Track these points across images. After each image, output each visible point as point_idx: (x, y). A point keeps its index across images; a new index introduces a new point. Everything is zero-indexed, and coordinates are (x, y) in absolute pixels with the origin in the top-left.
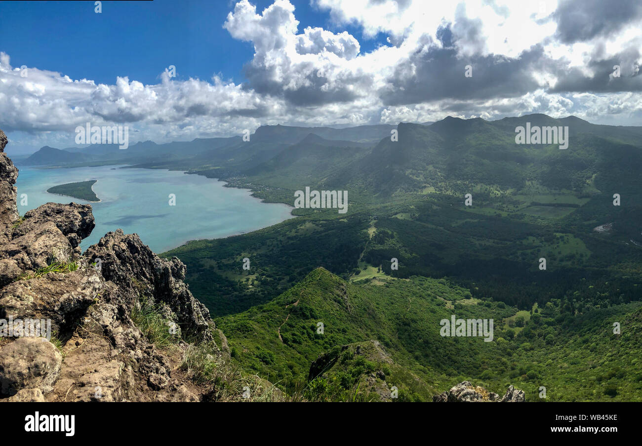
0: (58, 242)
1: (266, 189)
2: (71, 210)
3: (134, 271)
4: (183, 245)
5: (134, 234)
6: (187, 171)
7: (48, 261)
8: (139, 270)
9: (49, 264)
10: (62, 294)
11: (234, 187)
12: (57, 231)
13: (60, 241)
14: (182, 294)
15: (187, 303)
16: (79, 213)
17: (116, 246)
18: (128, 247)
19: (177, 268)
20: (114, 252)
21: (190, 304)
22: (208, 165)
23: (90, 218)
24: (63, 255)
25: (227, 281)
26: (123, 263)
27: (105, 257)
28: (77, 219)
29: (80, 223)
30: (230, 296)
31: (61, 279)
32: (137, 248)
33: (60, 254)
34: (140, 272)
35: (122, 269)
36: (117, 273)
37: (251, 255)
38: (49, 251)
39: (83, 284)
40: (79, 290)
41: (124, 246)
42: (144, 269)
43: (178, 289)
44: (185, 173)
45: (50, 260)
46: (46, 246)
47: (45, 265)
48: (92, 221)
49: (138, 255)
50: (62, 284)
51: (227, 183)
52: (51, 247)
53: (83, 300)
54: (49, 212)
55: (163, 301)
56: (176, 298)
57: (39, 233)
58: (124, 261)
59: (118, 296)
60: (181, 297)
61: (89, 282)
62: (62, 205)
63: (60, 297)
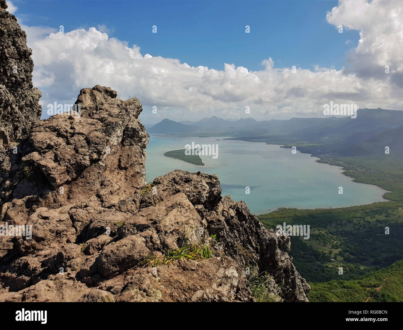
0: (190, 219)
1: (358, 169)
2: (199, 180)
3: (240, 239)
4: (275, 211)
5: (241, 202)
6: (283, 146)
7: (179, 241)
8: (245, 238)
9: (180, 247)
10: (195, 291)
11: (326, 163)
12: (189, 205)
13: (193, 218)
14: (287, 267)
15: (292, 277)
16: (207, 183)
17: (225, 212)
18: (236, 214)
19: (283, 240)
20: (224, 218)
21: (295, 279)
22: (302, 142)
23: (218, 190)
24: (195, 236)
25: (310, 249)
26: (232, 230)
27: (216, 222)
28: (205, 190)
29: (208, 195)
30: (313, 263)
31: (193, 268)
32: (245, 216)
33: (193, 234)
34: (246, 240)
35: (230, 236)
36: (226, 239)
37: (336, 229)
38: (180, 230)
39: (219, 278)
40: (215, 286)
41: (232, 213)
42: (250, 237)
43: (284, 262)
44: (281, 147)
45: (181, 241)
46: (178, 223)
47: (175, 246)
48: (219, 193)
49: (246, 223)
50: (195, 276)
51: (319, 159)
52: (182, 224)
53: (220, 300)
54: (177, 180)
55: (268, 272)
56: (281, 270)
57: (170, 205)
58: (232, 227)
59: (247, 286)
60: (286, 270)
61: (226, 277)
62: (189, 173)
63: (193, 295)
